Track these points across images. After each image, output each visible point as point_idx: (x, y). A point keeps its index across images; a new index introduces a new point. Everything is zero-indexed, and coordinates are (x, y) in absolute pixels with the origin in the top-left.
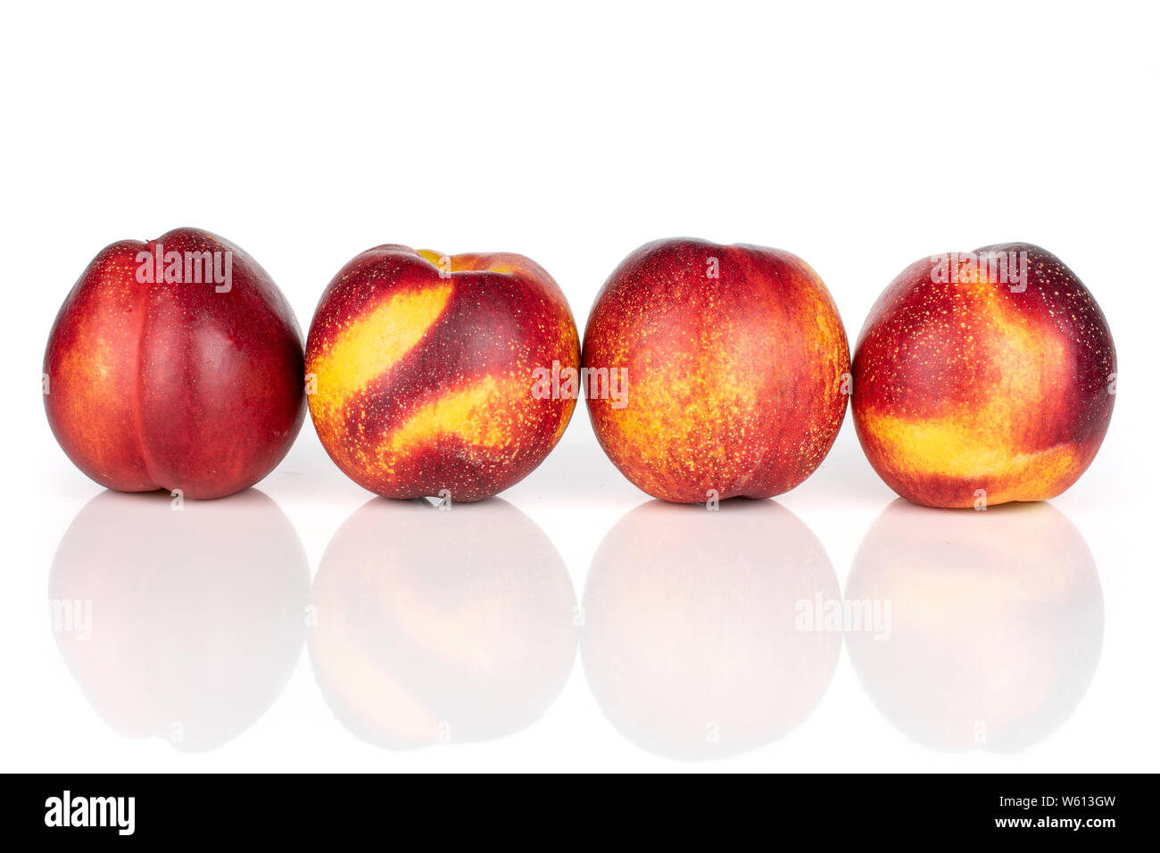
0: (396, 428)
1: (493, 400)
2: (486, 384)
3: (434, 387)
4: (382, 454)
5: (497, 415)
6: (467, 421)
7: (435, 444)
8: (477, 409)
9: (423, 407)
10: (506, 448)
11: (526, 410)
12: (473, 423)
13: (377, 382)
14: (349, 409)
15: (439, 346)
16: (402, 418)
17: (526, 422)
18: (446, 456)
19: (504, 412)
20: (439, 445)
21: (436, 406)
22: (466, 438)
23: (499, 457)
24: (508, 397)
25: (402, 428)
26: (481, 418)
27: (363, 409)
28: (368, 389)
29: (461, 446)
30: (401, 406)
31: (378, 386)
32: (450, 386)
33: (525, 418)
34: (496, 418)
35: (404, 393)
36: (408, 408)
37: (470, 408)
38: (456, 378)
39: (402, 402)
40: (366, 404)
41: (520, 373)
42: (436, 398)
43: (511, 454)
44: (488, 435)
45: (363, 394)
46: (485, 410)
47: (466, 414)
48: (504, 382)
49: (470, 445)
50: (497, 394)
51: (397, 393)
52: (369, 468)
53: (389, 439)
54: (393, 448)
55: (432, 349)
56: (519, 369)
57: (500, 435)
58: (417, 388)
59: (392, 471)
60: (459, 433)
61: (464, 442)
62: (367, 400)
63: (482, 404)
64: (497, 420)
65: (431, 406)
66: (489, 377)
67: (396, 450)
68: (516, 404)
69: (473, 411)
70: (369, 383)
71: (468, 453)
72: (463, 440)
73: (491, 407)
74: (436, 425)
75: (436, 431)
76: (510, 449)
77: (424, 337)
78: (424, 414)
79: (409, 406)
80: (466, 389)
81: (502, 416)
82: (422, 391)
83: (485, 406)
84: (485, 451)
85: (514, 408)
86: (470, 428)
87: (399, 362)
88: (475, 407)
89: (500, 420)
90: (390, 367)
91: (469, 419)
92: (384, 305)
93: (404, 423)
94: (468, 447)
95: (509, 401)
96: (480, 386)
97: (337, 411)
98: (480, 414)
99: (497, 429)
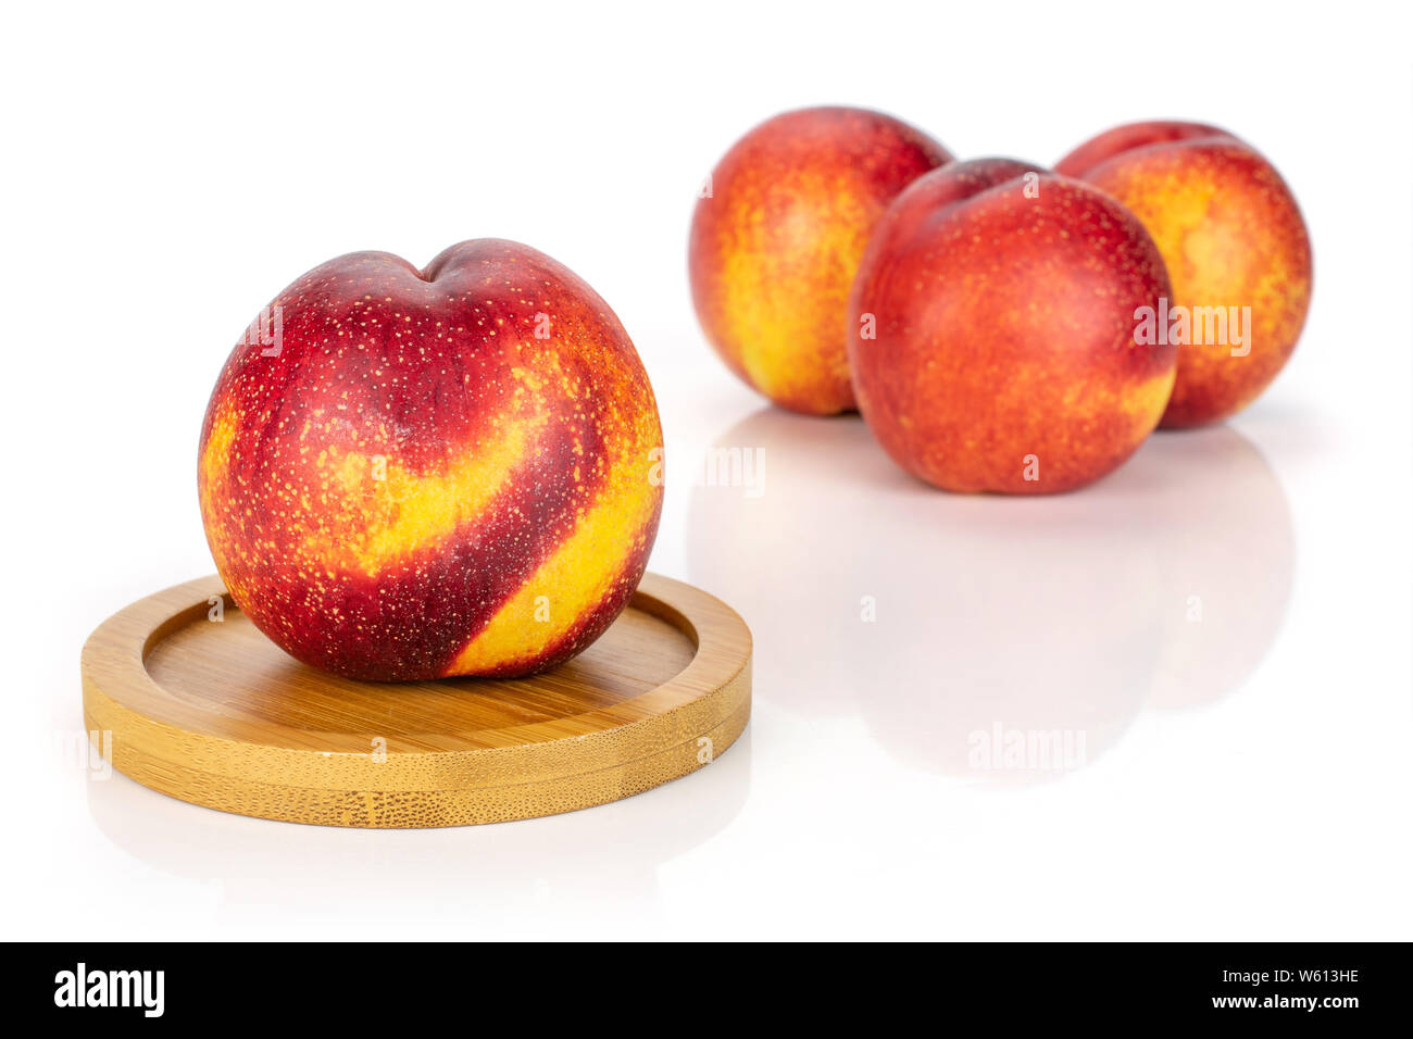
0: (520, 470)
1: (360, 537)
2: (376, 564)
3: (464, 551)
4: (538, 408)
5: (350, 513)
6: (399, 501)
7: (450, 450)
8: (386, 523)
9: (480, 515)
10: (325, 446)
11: (298, 513)
12: (391, 500)
13: (561, 539)
14: (601, 473)
15: (463, 613)
16: (512, 490)
17: (295, 492)
18: (429, 428)
19: (337, 517)
20: (444, 449)
21: (458, 519)
22: (399, 469)
23: (333, 427)
24: (334, 541)
25: (511, 472)
26: (377, 508)
27: (578, 484)
28: (572, 522)
29: (406, 451)
30: (517, 511)
31: (558, 532)
32: (438, 557)
33: (297, 500)
34: (350, 508)
35: (514, 534)
36: (503, 510)
37: (399, 525)
38: (430, 570)
39: (516, 517)
40: (574, 496)
41: (318, 575)
42: (460, 534)
43: (311, 431)
44: (361, 477)
45: (581, 510)
46: (371, 522)
47: (404, 514)
48: (343, 564)
49: (389, 457)
50: (354, 547)
51: (526, 531)
52: (556, 366)
53: (529, 444)
54: (521, 427)
55: (473, 605)
56: (320, 579)
57: (339, 475)
58: (494, 545)
59: (517, 372)
60: (411, 479)
61: (401, 461)
62: (574, 502)
63: (379, 531)
64: (349, 503)
65: (466, 520)
66: (371, 573)
67: (515, 425)
68: (318, 527)
69: (393, 519)
70: (572, 533)
71: (391, 440)
72: (405, 466)
73: (362, 528)
74: (453, 486)
75: (453, 477)
76: (318, 444)
77: (489, 620)
78: (477, 502)
79: (503, 513)
80: (411, 556)
81: (341, 510)
82: (484, 542)
83: (372, 529)
84: (362, 444)
85: (321, 521)
86: (396, 491)
87: (528, 578)
88: (391, 526)
89: (343, 504)
90: (541, 566)
91: (396, 504)
92: (556, 640)
93: (508, 481)
94: (393, 452)
95: (331, 534)
96: (385, 561)
97: (619, 457)
98: (378, 515)
99: (347, 487)
